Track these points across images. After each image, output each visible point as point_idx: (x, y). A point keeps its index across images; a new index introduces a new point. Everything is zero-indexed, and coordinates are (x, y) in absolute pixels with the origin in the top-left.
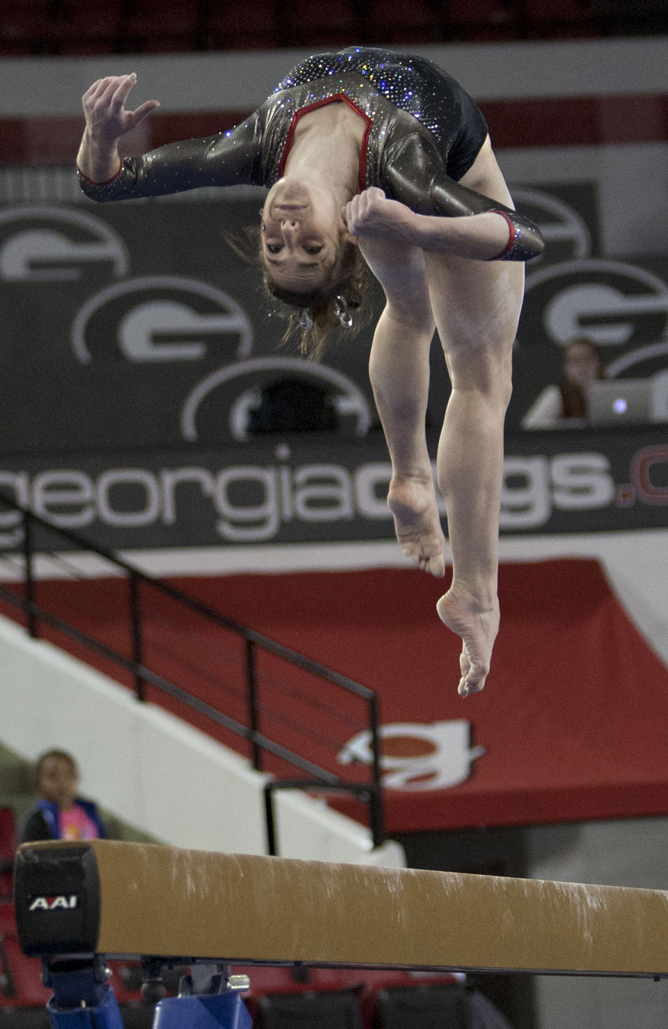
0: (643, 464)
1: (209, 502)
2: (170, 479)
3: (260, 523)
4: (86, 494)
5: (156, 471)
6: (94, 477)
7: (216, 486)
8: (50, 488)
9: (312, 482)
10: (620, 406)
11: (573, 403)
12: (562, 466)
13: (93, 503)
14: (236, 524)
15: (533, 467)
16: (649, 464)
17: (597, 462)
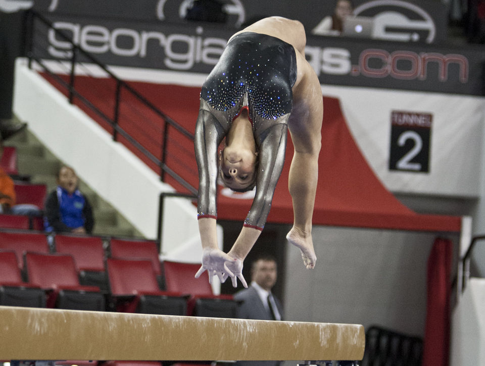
0: (366, 57)
1: (162, 49)
2: (146, 36)
3: (185, 62)
4: (106, 38)
5: (140, 32)
6: (111, 30)
7: (166, 42)
8: (90, 33)
9: (212, 46)
10: (359, 29)
11: (337, 24)
12: (328, 53)
13: (108, 43)
14: (174, 61)
15: (315, 52)
16: (368, 58)
17: (345, 53)
